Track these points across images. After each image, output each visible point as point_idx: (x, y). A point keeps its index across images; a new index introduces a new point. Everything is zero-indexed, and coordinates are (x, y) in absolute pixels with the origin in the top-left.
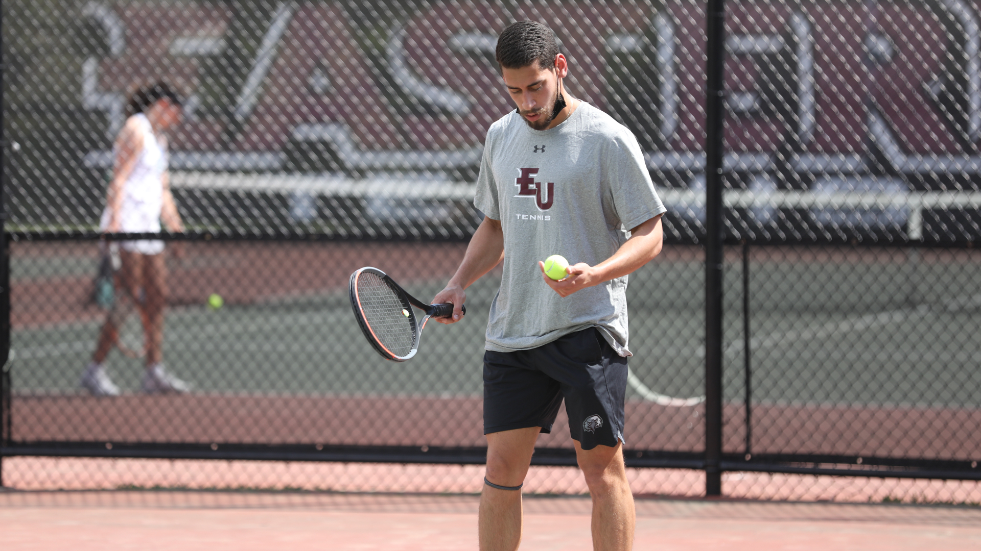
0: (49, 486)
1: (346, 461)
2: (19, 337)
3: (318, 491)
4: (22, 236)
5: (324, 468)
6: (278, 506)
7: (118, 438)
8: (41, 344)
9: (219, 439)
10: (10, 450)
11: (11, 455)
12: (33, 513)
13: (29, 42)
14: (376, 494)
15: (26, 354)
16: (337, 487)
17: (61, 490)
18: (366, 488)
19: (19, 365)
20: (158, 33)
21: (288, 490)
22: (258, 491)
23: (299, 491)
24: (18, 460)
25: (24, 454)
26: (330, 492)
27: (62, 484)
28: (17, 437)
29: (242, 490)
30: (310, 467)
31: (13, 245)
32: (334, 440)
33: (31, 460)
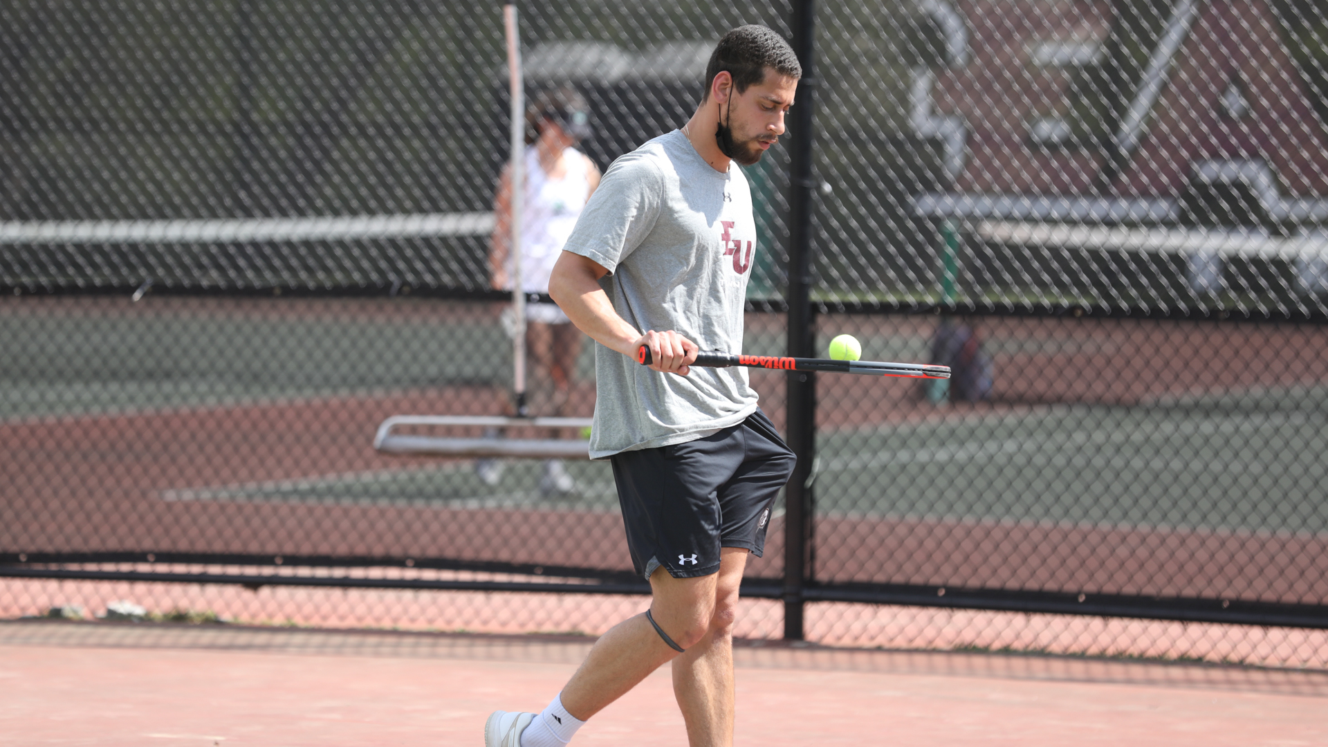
0: (864, 642)
1: (1266, 624)
2: (827, 441)
3: (1226, 664)
4: (832, 307)
5: (1235, 632)
6: (1171, 683)
7: (955, 581)
8: (856, 453)
9: (1091, 587)
10: (814, 593)
11: (817, 599)
12: (844, 679)
13: (847, 50)
14: (1308, 671)
15: (836, 465)
16: (1253, 659)
17: (879, 649)
18: (1293, 662)
19: (826, 479)
20: (1017, 36)
21: (1184, 661)
22: (1143, 659)
23: (1199, 662)
24: (824, 606)
25: (833, 600)
26: (1242, 665)
27: (881, 640)
28: (822, 576)
29: (1121, 658)
30: (1215, 630)
31: (821, 320)
32: (1249, 595)
33: (840, 607)
